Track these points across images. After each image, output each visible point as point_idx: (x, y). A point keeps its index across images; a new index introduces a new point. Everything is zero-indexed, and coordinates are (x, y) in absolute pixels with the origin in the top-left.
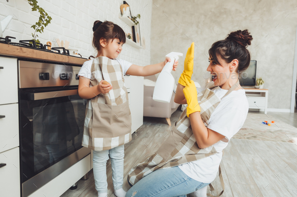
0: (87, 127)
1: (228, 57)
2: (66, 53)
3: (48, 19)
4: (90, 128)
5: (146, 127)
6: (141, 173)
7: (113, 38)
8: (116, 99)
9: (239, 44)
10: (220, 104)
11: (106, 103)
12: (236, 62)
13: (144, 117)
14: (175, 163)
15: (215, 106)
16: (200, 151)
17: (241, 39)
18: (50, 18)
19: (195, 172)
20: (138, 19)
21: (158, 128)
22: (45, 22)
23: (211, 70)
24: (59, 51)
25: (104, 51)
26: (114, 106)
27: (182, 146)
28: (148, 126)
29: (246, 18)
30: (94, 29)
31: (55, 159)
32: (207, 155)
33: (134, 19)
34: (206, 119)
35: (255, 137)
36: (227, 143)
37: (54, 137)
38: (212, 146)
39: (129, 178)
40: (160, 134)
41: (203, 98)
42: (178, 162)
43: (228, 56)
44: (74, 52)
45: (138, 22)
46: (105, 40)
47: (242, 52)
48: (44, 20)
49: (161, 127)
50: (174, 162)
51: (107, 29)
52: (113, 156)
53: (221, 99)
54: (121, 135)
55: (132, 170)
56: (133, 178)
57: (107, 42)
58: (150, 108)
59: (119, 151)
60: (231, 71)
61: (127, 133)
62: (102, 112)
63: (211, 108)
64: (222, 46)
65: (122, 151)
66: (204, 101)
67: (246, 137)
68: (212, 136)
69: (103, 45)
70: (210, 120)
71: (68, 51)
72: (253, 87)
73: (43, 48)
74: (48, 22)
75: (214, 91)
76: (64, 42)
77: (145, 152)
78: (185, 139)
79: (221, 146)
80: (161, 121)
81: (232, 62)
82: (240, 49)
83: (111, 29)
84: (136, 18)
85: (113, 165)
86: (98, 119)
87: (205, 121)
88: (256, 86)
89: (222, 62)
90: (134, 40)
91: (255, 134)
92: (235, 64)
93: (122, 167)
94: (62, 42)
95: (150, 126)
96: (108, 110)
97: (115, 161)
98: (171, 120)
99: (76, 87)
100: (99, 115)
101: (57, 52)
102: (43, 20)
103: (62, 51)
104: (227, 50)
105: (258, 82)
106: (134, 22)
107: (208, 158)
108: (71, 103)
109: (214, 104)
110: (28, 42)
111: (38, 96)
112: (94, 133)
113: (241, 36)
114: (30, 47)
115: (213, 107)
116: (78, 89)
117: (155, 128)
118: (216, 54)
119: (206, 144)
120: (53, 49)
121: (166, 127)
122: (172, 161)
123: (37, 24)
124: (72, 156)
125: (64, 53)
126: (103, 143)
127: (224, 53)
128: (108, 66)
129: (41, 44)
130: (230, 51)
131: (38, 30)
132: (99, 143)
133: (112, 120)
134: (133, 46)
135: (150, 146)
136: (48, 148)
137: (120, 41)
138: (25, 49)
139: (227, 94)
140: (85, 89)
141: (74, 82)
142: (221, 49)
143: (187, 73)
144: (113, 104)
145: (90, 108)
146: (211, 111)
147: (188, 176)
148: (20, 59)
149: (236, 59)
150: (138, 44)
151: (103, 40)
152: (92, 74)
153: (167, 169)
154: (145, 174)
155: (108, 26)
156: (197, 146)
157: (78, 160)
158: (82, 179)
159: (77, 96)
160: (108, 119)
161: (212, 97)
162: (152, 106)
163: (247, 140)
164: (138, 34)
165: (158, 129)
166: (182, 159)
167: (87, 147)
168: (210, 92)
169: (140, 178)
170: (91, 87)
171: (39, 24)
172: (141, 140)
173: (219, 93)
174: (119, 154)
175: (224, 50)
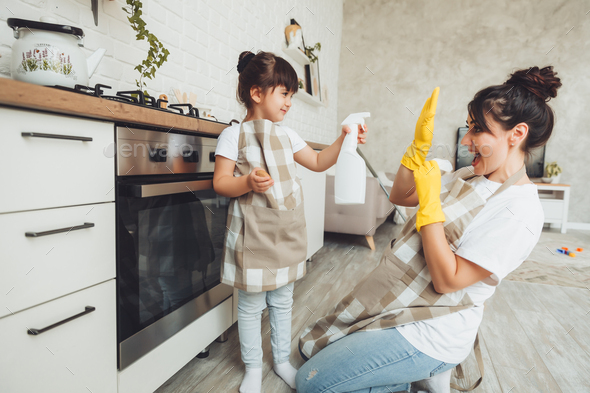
0: (233, 248)
1: (507, 118)
2: (194, 113)
3: (163, 54)
4: (239, 251)
5: (328, 251)
6: (323, 336)
7: (273, 84)
8: (286, 199)
9: (533, 94)
10: (484, 209)
11: (269, 205)
12: (524, 128)
13: (325, 233)
14: (389, 322)
15: (473, 213)
16: (441, 301)
17: (538, 85)
18: (166, 52)
19: (429, 341)
20: (315, 53)
21: (351, 253)
22: (158, 60)
23: (470, 143)
24: (181, 111)
25: (259, 111)
26: (283, 212)
27: (404, 289)
28: (332, 250)
29: (526, 45)
30: (240, 68)
31: (173, 304)
32: (453, 309)
33: (308, 51)
34: (454, 236)
35: (542, 278)
36: (494, 288)
37: (167, 264)
38: (465, 290)
39: (301, 344)
40: (354, 266)
41: (450, 198)
42: (396, 319)
43: (507, 115)
44: (205, 114)
45: (316, 58)
46: (260, 89)
47: (536, 110)
48: (157, 55)
49: (355, 251)
50: (387, 320)
51: (263, 68)
52: (274, 302)
53: (487, 200)
54: (292, 265)
55: (308, 331)
56: (309, 346)
57: (264, 93)
58: (336, 216)
59: (285, 294)
60: (511, 147)
61: (301, 261)
62: (260, 222)
63: (465, 215)
64: (496, 96)
65: (289, 294)
66: (451, 203)
67: (524, 277)
68: (466, 271)
69: (256, 99)
70: (462, 238)
71: (197, 110)
72: (539, 180)
73: (156, 105)
74: (163, 59)
75: (472, 184)
76: (188, 96)
77: (327, 297)
78: (411, 275)
79: (482, 293)
80: (355, 240)
81: (516, 128)
82: (534, 103)
83: (270, 68)
84: (313, 50)
85: (272, 318)
86: (254, 236)
87: (451, 241)
88: (544, 179)
89: (495, 127)
90: (309, 91)
91: (542, 272)
92: (520, 133)
93: (288, 323)
94: (185, 95)
95: (335, 250)
96: (273, 218)
97: (276, 311)
98: (375, 240)
99: (210, 176)
100: (255, 227)
101: (178, 112)
102: (155, 55)
103: (186, 110)
104: (506, 105)
105: (549, 170)
106: (310, 57)
107: (455, 315)
108: (201, 205)
109: (471, 208)
110: (130, 95)
111: (147, 191)
112: (246, 260)
113: (538, 78)
114: (135, 102)
115: (469, 215)
116: (212, 178)
117: (345, 253)
118: (484, 111)
119: (451, 285)
120: (171, 106)
121: (365, 251)
122: (385, 317)
123: (144, 62)
124: (200, 299)
125: (190, 114)
126: (263, 280)
127: (500, 110)
128: (271, 137)
129: (153, 99)
130: (513, 106)
131: (147, 74)
132: (255, 278)
133: (278, 237)
134: (306, 102)
135: (338, 286)
136: (161, 282)
137: (288, 90)
138: (127, 107)
139: (499, 191)
140: (226, 180)
141: (206, 166)
142: (492, 101)
143: (420, 145)
144: (282, 208)
145: (236, 213)
146: (464, 221)
147: (415, 349)
148: (118, 123)
149: (524, 124)
150: (315, 98)
151: (255, 90)
152: (241, 153)
153: (374, 331)
154: (331, 340)
155: (265, 62)
156: (433, 289)
157: (209, 307)
158: (218, 341)
159: (211, 192)
160: (271, 235)
161: (469, 196)
162: (340, 213)
163: (528, 283)
164: (315, 80)
165: (351, 256)
166: (404, 315)
167: (233, 285)
168: (465, 185)
169: (322, 345)
170: (238, 175)
171: (147, 63)
172: (319, 275)
173: (483, 188)
174: (285, 299)
175: (499, 104)
